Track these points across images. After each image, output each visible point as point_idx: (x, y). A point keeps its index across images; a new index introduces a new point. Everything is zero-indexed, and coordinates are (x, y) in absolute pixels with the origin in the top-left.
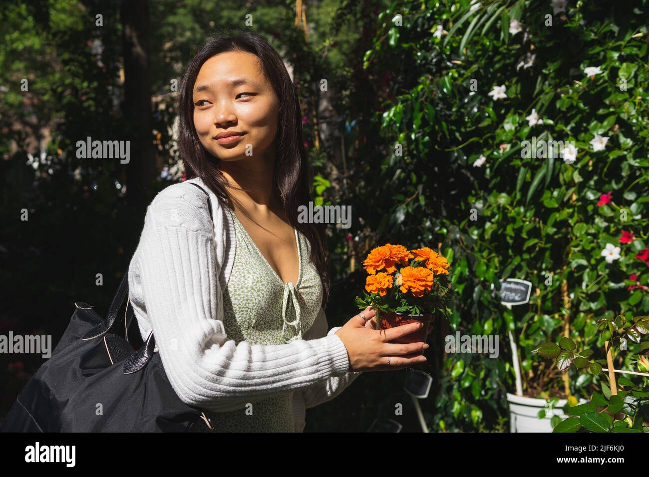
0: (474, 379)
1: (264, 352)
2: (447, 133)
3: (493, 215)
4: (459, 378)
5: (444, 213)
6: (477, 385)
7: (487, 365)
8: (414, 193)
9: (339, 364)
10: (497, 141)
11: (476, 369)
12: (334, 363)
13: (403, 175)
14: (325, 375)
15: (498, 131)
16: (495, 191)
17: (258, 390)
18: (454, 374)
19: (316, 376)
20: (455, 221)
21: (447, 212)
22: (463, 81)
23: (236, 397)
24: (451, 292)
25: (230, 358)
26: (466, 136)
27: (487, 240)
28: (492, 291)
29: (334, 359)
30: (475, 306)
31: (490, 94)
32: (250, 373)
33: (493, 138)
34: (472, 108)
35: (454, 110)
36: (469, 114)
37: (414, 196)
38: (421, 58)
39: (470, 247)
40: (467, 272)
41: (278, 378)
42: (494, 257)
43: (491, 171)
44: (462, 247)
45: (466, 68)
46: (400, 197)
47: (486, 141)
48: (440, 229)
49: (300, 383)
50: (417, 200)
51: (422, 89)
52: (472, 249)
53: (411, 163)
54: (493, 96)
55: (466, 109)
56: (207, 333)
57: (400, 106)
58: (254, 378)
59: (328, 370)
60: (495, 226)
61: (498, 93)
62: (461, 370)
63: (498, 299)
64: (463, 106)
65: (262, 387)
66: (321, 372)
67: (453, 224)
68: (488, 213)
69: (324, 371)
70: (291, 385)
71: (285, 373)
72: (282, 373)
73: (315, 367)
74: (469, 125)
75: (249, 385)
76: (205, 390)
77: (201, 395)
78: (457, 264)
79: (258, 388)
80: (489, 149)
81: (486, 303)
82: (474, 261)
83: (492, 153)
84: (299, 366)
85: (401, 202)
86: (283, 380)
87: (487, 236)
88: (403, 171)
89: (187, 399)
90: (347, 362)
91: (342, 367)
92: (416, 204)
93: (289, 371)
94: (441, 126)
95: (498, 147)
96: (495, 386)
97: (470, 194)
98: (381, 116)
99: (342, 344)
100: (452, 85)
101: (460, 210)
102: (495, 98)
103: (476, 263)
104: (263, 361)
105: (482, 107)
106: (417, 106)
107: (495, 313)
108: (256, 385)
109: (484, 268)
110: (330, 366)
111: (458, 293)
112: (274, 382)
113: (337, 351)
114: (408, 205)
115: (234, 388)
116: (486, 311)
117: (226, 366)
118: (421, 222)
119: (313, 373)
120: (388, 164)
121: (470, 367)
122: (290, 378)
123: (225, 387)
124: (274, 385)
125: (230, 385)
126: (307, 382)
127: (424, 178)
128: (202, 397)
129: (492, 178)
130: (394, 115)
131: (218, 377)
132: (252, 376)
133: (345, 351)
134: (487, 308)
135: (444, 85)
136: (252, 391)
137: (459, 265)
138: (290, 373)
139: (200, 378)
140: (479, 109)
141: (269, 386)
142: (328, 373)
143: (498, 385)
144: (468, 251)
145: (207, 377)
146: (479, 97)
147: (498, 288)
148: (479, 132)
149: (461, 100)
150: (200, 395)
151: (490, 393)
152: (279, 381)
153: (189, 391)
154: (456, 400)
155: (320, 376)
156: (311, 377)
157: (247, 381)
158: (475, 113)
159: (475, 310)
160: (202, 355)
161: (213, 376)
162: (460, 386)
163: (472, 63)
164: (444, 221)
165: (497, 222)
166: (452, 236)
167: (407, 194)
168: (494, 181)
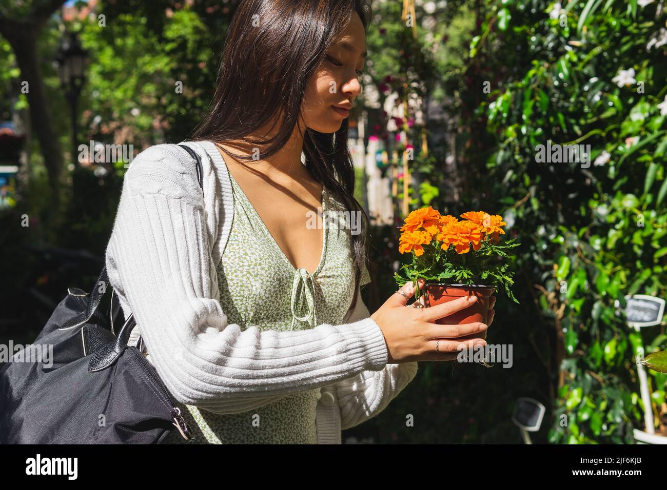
0: (594, 410)
1: (277, 338)
2: (564, 126)
3: (618, 221)
4: (576, 410)
5: (561, 219)
6: (597, 418)
7: (610, 395)
8: (524, 196)
9: (374, 354)
10: (623, 134)
11: (595, 399)
12: (369, 351)
13: (514, 177)
14: (356, 365)
15: (625, 124)
16: (619, 193)
17: (271, 384)
18: (570, 404)
19: (345, 366)
20: (574, 228)
21: (565, 218)
22: (584, 67)
23: (244, 392)
24: (567, 309)
25: (232, 343)
26: (586, 129)
27: (611, 250)
28: (616, 309)
29: (368, 347)
30: (595, 325)
31: (615, 80)
32: (258, 361)
33: (618, 130)
34: (593, 96)
35: (572, 100)
36: (589, 103)
37: (525, 199)
38: (536, 43)
39: (590, 256)
40: (585, 284)
41: (296, 368)
42: (620, 270)
43: (616, 169)
44: (580, 257)
45: (587, 52)
46: (510, 200)
47: (609, 135)
48: (556, 237)
49: (325, 375)
50: (528, 204)
51: (534, 75)
52: (593, 259)
53: (523, 163)
54: (618, 82)
55: (586, 97)
56: (199, 313)
57: (508, 94)
58: (264, 368)
59: (360, 359)
60: (620, 234)
61: (624, 78)
62: (578, 400)
63: (623, 318)
64: (582, 93)
65: (275, 380)
66: (352, 362)
67: (571, 231)
68: (612, 219)
69: (355, 361)
70: (313, 378)
71: (305, 362)
72: (301, 363)
73: (343, 355)
74: (590, 116)
75: (258, 377)
76: (203, 383)
77: (199, 390)
78: (573, 276)
79: (271, 381)
80: (613, 144)
81: (607, 322)
82: (595, 272)
83: (616, 149)
84: (323, 354)
85: (510, 206)
86: (303, 372)
87: (611, 245)
88: (515, 172)
89: (183, 397)
90: (385, 350)
91: (379, 356)
92: (528, 210)
93: (310, 361)
94: (556, 118)
95: (624, 140)
96: (618, 420)
97: (592, 198)
98: (486, 108)
99: (378, 328)
100: (570, 69)
101: (580, 216)
102: (621, 85)
103: (597, 275)
104: (275, 348)
105: (605, 95)
106: (528, 94)
107: (619, 333)
108: (268, 377)
109: (607, 280)
110: (362, 354)
111: (575, 310)
112: (291, 374)
113: (372, 336)
114: (518, 209)
115: (240, 381)
116: (608, 332)
117: (227, 353)
118: (535, 230)
119: (341, 363)
120: (495, 162)
121: (588, 396)
122: (312, 369)
123: (228, 379)
124: (292, 378)
125: (234, 377)
126: (334, 374)
127: (538, 179)
128: (200, 393)
129: (618, 177)
130: (502, 105)
131: (218, 367)
132: (261, 365)
133: (382, 337)
134: (609, 328)
135: (560, 70)
136: (263, 385)
137: (576, 276)
138: (312, 363)
139: (195, 368)
140: (602, 97)
141: (285, 379)
142: (360, 364)
143: (623, 419)
144: (588, 261)
145: (203, 367)
146: (602, 84)
147: (624, 305)
148: (601, 124)
149: (581, 87)
150: (197, 390)
151: (613, 428)
152: (297, 373)
153: (183, 386)
154: (572, 434)
155: (351, 367)
156: (339, 368)
157: (255, 372)
158: (596, 103)
159: (595, 330)
160: (195, 341)
161: (211, 365)
162: (577, 417)
163: (594, 46)
164: (561, 228)
165: (623, 229)
166: (569, 244)
167: (517, 197)
168: (620, 183)
